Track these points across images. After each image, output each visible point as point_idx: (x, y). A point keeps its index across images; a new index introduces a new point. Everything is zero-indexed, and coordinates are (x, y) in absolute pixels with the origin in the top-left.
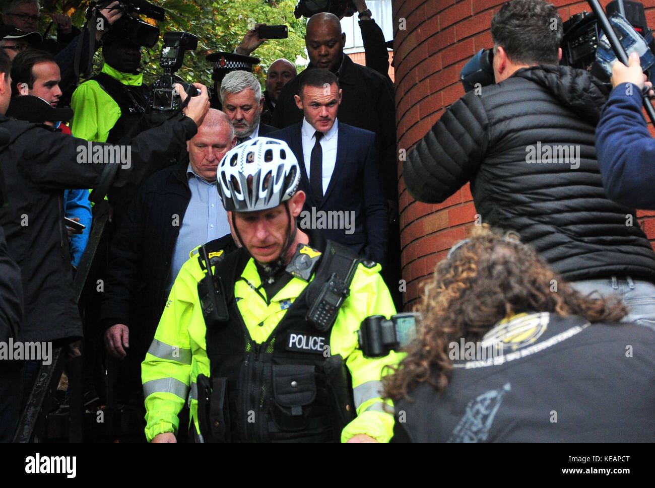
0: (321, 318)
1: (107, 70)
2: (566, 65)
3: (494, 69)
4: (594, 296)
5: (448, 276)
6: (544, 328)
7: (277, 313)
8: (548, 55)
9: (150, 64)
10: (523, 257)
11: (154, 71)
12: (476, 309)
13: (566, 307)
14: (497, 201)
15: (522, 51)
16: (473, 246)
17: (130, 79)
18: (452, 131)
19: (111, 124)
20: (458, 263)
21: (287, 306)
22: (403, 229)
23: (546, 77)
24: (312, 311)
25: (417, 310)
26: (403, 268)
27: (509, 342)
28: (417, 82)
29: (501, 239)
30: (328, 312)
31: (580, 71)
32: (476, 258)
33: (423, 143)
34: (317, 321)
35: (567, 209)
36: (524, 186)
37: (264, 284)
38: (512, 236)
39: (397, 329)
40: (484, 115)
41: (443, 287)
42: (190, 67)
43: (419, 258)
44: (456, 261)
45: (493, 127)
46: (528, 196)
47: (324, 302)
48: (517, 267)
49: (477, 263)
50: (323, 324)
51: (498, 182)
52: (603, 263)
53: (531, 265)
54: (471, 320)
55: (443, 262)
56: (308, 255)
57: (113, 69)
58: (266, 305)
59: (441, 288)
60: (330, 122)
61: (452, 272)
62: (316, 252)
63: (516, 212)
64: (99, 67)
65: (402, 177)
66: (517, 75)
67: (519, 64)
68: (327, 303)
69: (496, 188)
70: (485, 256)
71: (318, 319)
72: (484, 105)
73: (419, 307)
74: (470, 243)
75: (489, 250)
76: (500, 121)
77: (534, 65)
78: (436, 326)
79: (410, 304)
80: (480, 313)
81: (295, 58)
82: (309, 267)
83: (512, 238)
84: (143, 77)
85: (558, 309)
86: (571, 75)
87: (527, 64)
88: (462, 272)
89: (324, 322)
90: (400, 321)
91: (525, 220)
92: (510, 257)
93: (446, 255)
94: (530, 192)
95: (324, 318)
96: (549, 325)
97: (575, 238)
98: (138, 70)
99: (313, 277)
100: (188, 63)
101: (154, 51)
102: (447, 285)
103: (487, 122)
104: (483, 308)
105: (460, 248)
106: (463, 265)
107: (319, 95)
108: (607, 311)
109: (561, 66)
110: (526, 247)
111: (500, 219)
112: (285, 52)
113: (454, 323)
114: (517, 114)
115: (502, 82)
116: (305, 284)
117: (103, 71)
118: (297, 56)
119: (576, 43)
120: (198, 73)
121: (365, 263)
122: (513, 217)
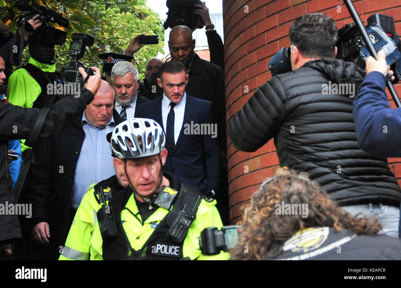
0: (177, 234)
1: (32, 61)
2: (340, 59)
3: (291, 61)
4: (360, 216)
5: (261, 202)
6: (326, 238)
7: (148, 230)
8: (327, 52)
9: (60, 57)
10: (311, 190)
11: (63, 62)
12: (280, 225)
13: (340, 224)
14: (292, 151)
15: (310, 49)
16: (278, 182)
17: (47, 68)
18: (262, 104)
19: (35, 98)
20: (267, 194)
21: (155, 226)
22: (230, 170)
23: (325, 67)
24: (171, 228)
25: (239, 224)
26: (230, 196)
27: (302, 247)
28: (240, 70)
29: (296, 177)
30: (181, 230)
31: (349, 63)
32: (279, 190)
33: (243, 112)
34: (174, 236)
35: (339, 157)
36: (310, 141)
37: (140, 212)
38: (304, 175)
39: (225, 236)
40: (283, 92)
41: (257, 210)
42: (86, 60)
43: (240, 189)
44: (265, 192)
45: (289, 102)
46: (313, 148)
47: (179, 223)
48: (307, 197)
49: (280, 194)
50: (179, 238)
51: (293, 138)
52: (364, 194)
53: (317, 195)
54: (276, 233)
55: (257, 193)
56: (169, 193)
57: (36, 61)
58: (141, 225)
59: (255, 210)
60: (180, 97)
61: (263, 200)
62: (174, 191)
63: (304, 159)
64: (26, 60)
65: (229, 136)
66: (306, 65)
67: (308, 58)
68: (181, 224)
69: (292, 143)
70: (285, 189)
71: (175, 234)
72: (283, 86)
73: (240, 222)
74: (275, 180)
75: (288, 185)
76: (294, 97)
77: (318, 59)
78: (252, 236)
79: (234, 220)
80: (282, 228)
81: (156, 54)
82: (170, 201)
83: (304, 177)
84: (56, 66)
85: (335, 225)
86: (343, 66)
87: (313, 58)
88: (270, 199)
89: (179, 237)
90: (227, 231)
91: (311, 164)
92: (302, 189)
93: (259, 188)
94: (314, 145)
95: (179, 234)
96: (329, 236)
97: (345, 177)
98: (52, 61)
99: (172, 207)
100: (85, 57)
101: (63, 49)
102: (259, 209)
103: (285, 97)
104: (284, 225)
105: (268, 183)
106: (270, 195)
107: (173, 79)
108: (368, 227)
109: (336, 60)
110: (313, 183)
111: (294, 163)
112: (150, 50)
113: (264, 235)
114: (305, 92)
115: (296, 71)
116: (167, 212)
117: (29, 62)
118: (158, 53)
119: (347, 43)
120: (91, 64)
121: (206, 199)
122: (302, 162)
